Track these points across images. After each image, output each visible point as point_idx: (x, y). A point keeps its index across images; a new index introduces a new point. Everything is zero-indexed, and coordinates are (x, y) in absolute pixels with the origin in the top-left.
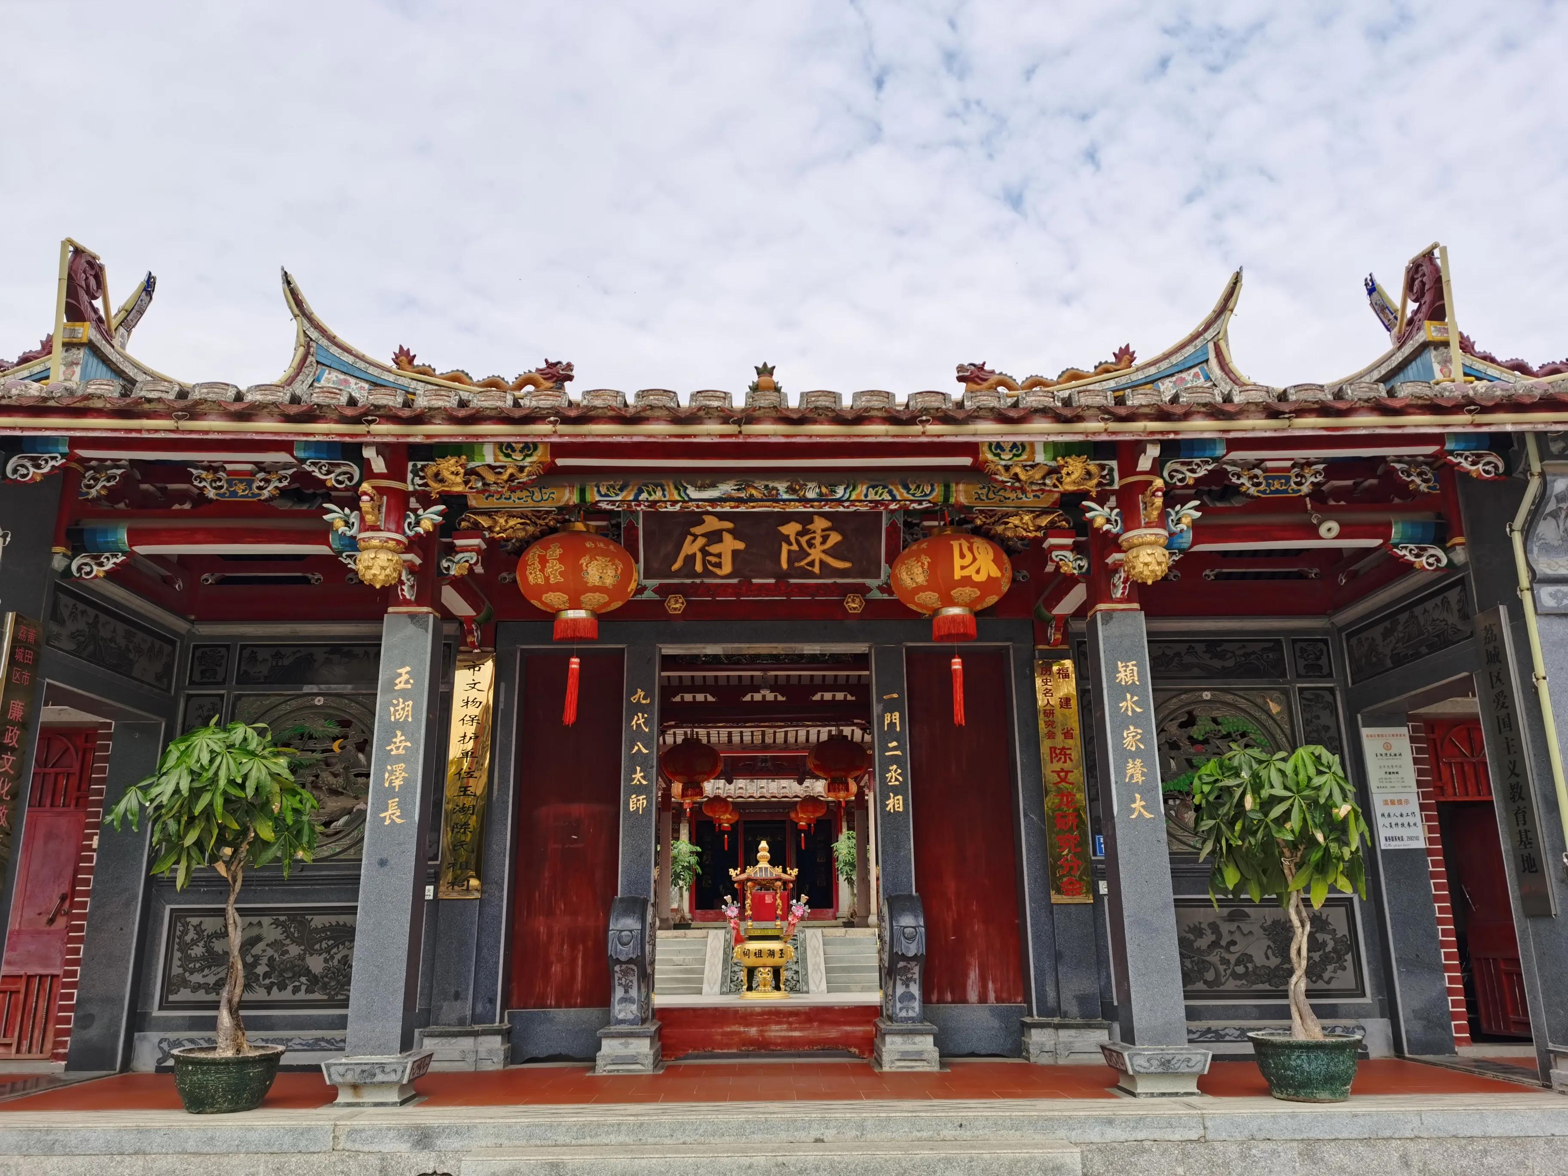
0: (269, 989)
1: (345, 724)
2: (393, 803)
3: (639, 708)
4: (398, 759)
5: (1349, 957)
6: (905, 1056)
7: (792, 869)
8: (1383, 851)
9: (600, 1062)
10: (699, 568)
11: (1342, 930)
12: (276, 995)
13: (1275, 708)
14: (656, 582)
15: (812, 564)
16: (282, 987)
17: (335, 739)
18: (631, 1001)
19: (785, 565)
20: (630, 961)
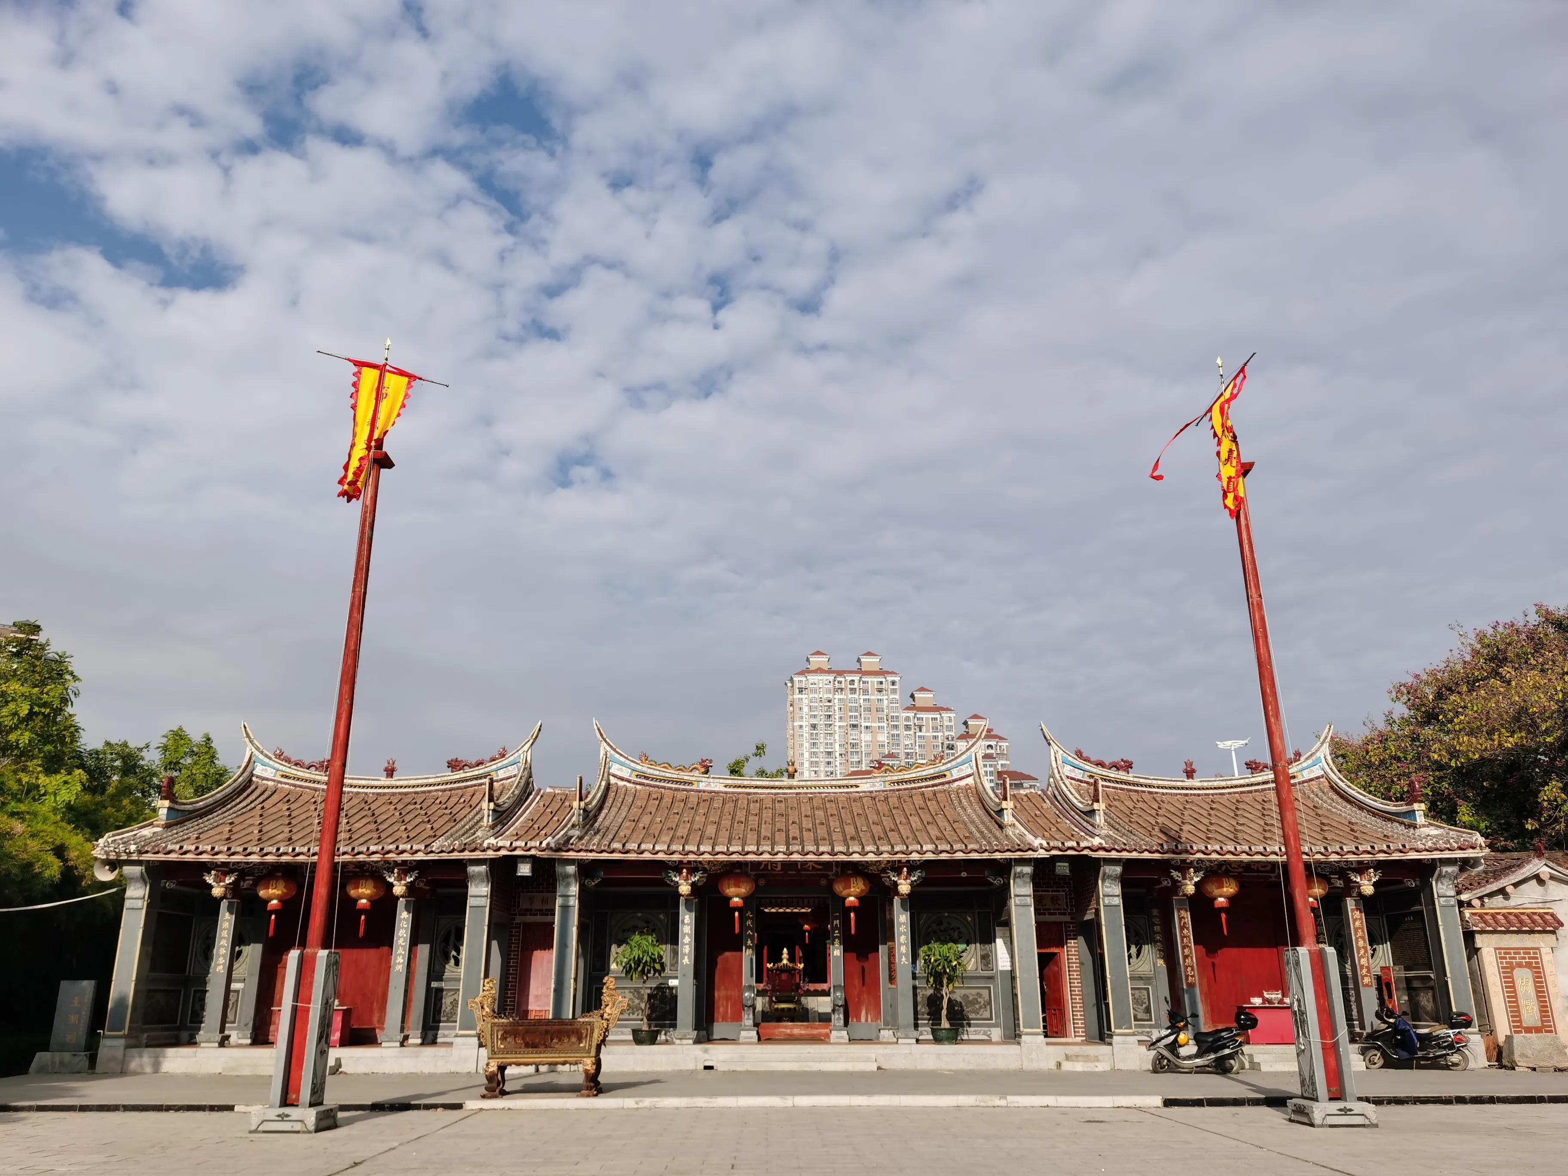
0: (629, 1014)
1: (647, 922)
2: (686, 957)
3: (749, 918)
4: (686, 944)
5: (988, 1007)
6: (838, 1037)
7: (800, 964)
8: (1000, 971)
9: (741, 1039)
10: (769, 868)
11: (987, 997)
12: (631, 1016)
13: (969, 919)
14: (755, 873)
15: (809, 867)
16: (633, 1014)
17: (644, 928)
18: (750, 1019)
19: (799, 867)
20: (750, 1006)
